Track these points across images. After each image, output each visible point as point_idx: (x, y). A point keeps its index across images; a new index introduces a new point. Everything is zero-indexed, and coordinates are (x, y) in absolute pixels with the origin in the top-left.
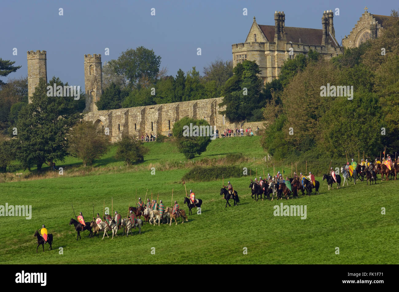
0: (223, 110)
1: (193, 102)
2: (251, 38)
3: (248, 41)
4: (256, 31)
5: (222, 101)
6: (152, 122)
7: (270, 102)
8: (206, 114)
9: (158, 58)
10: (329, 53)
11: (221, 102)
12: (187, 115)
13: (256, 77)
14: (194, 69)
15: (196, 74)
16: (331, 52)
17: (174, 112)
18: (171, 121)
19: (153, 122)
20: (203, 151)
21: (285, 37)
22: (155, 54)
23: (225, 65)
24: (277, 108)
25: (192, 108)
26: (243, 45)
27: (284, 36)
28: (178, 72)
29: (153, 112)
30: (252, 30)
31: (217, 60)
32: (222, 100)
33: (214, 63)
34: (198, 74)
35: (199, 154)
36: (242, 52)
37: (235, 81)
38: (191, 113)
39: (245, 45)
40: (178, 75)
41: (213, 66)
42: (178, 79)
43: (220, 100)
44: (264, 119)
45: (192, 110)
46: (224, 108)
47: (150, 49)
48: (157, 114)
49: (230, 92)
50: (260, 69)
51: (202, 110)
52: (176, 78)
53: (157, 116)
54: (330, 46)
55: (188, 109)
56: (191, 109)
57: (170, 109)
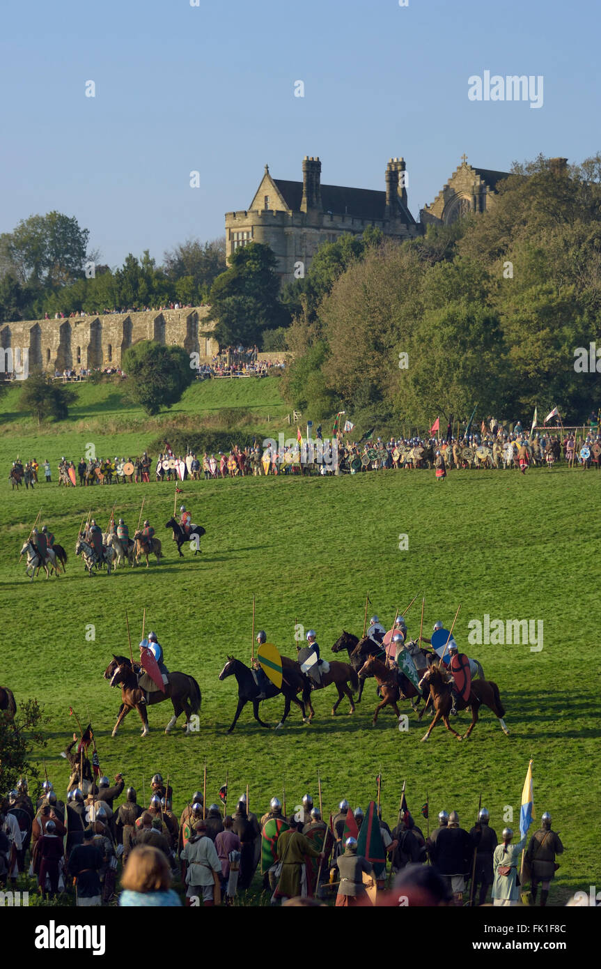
0: (208, 330)
1: (153, 313)
2: (260, 203)
3: (254, 208)
4: (270, 191)
5: (208, 314)
6: (79, 348)
7: (298, 317)
8: (178, 335)
9: (84, 232)
10: (398, 233)
11: (205, 316)
12: (143, 336)
13: (268, 272)
14: (147, 253)
15: (149, 262)
16: (400, 233)
17: (120, 330)
18: (114, 346)
19: (81, 347)
20: (175, 402)
21: (320, 203)
22: (79, 225)
23: (204, 250)
24: (311, 329)
25: (153, 324)
26: (246, 215)
27: (317, 201)
28: (127, 260)
29: (82, 330)
30: (262, 188)
31: (188, 239)
32: (208, 312)
33: (184, 244)
34: (152, 263)
35: (169, 408)
36: (243, 226)
37: (232, 278)
38: (151, 333)
39: (250, 215)
40: (126, 265)
41: (181, 250)
42: (126, 271)
43: (203, 311)
44: (286, 348)
45: (153, 328)
46: (212, 326)
47: (70, 217)
48: (89, 332)
49: (222, 297)
50: (277, 258)
51: (170, 328)
52: (123, 269)
53: (89, 337)
54: (398, 221)
55: (146, 327)
56: (151, 326)
57: (112, 325)
